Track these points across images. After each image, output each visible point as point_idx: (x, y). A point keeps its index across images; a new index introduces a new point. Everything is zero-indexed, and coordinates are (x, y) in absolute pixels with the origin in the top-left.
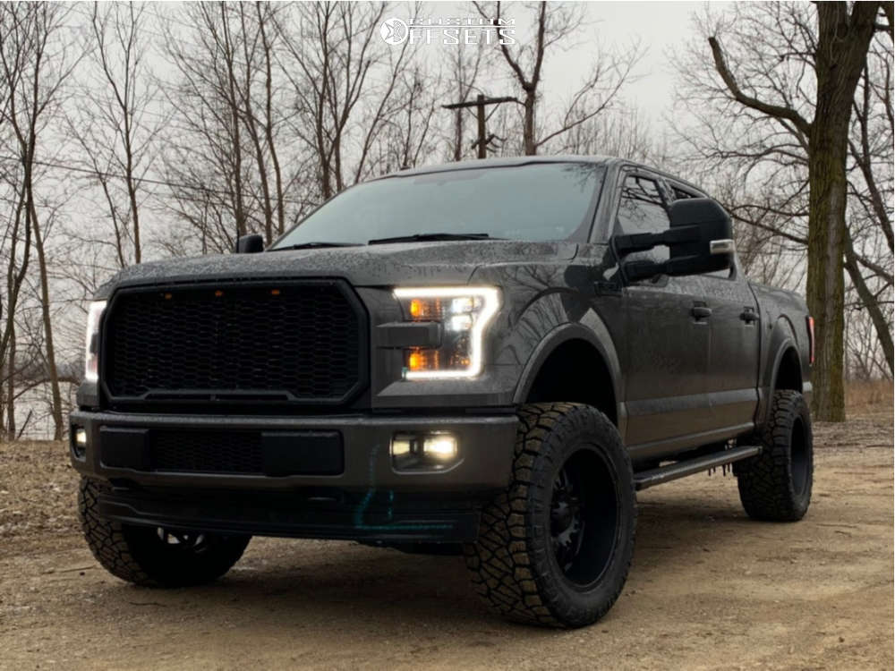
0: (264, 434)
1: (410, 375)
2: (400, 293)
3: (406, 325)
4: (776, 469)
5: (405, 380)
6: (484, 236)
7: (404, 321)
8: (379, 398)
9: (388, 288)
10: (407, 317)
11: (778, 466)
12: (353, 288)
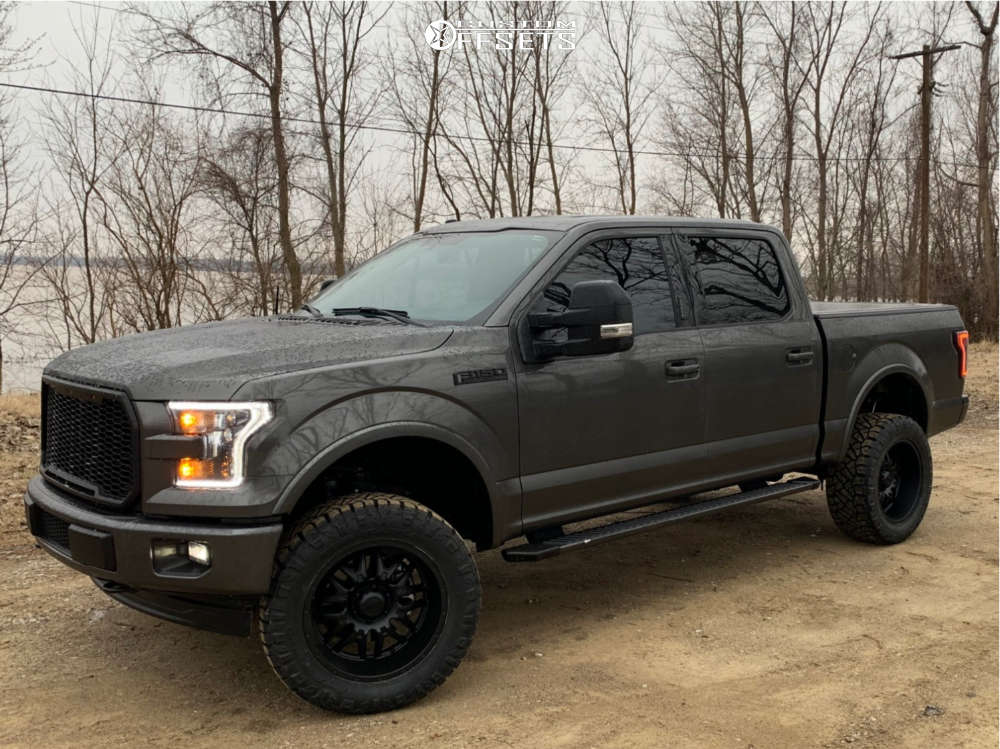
0: (73, 527)
1: (180, 483)
2: (173, 406)
3: (174, 438)
4: (857, 498)
5: (175, 486)
6: (401, 316)
7: (174, 434)
8: (150, 504)
9: (165, 402)
10: (178, 430)
11: (859, 495)
12: (132, 401)
